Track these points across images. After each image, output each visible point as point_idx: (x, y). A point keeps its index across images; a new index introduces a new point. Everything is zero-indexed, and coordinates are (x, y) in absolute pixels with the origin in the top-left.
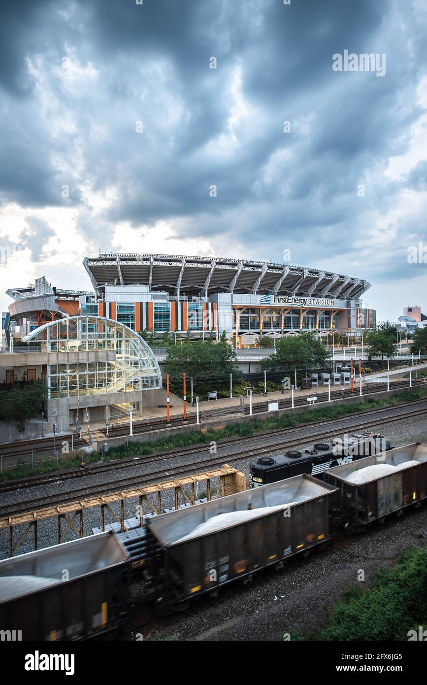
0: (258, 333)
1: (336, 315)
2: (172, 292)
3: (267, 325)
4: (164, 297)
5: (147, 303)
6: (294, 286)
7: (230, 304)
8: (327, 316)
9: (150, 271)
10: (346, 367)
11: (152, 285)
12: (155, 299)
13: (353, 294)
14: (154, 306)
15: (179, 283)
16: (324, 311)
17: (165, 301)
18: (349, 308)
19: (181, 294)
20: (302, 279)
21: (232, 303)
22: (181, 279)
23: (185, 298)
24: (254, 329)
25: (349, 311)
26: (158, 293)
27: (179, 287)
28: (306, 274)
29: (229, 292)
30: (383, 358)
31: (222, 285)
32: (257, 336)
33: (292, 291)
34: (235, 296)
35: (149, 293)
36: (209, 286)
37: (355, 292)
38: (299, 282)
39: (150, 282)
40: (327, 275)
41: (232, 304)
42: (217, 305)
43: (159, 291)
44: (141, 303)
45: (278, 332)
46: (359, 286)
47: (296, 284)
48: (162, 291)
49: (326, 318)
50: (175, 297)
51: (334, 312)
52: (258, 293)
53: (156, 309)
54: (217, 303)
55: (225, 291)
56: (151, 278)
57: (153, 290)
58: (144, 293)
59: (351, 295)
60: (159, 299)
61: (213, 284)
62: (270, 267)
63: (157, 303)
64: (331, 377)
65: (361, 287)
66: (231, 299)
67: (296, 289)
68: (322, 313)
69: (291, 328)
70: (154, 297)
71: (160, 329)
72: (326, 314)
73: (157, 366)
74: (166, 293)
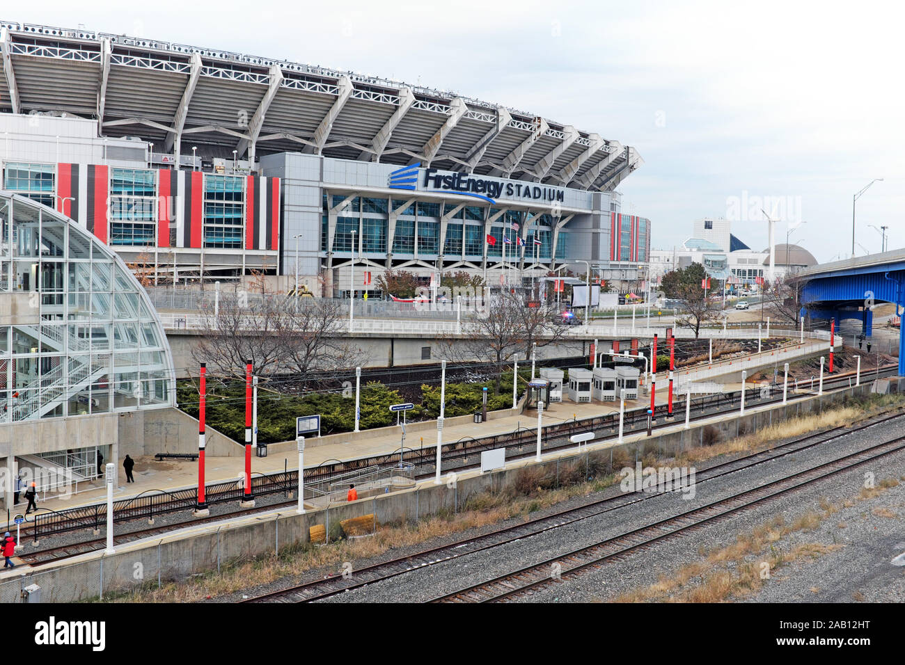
0: (382, 262)
1: (565, 226)
2: (161, 143)
3: (403, 243)
4: (137, 154)
5: (91, 168)
6: (474, 149)
7: (317, 184)
8: (545, 228)
9: (101, 80)
10: (627, 354)
11: (106, 119)
12: (113, 158)
13: (603, 178)
14: (110, 177)
15: (181, 120)
16: (538, 216)
17: (142, 166)
18: (596, 212)
19: (186, 149)
20: (493, 131)
21: (321, 180)
22: (186, 108)
23: (195, 160)
24: (372, 251)
25: (596, 219)
26: (122, 142)
27: (179, 131)
28: (505, 120)
29: (313, 151)
30: (697, 334)
31: (292, 132)
32: (379, 270)
33: (467, 160)
34: (330, 162)
35: (95, 142)
36: (262, 134)
37: (609, 174)
38: (485, 139)
39: (101, 112)
40: (552, 126)
41: (322, 185)
42: (283, 185)
43: (124, 138)
44: (75, 168)
45: (430, 262)
46: (619, 161)
47: (479, 144)
48: (134, 139)
49: (542, 233)
50: (168, 156)
51: (563, 218)
52: (384, 160)
53: (115, 186)
54: (283, 180)
55: (300, 148)
56: (103, 99)
57: (107, 132)
58: (82, 141)
59: (599, 182)
60: (124, 159)
61: (271, 130)
62: (418, 97)
63: (121, 171)
64: (566, 380)
65: (623, 164)
66: (319, 171)
67: (478, 157)
68: (534, 219)
69: (460, 254)
70: (111, 152)
71: (128, 240)
72: (543, 223)
73: (164, 342)
74: (144, 145)
